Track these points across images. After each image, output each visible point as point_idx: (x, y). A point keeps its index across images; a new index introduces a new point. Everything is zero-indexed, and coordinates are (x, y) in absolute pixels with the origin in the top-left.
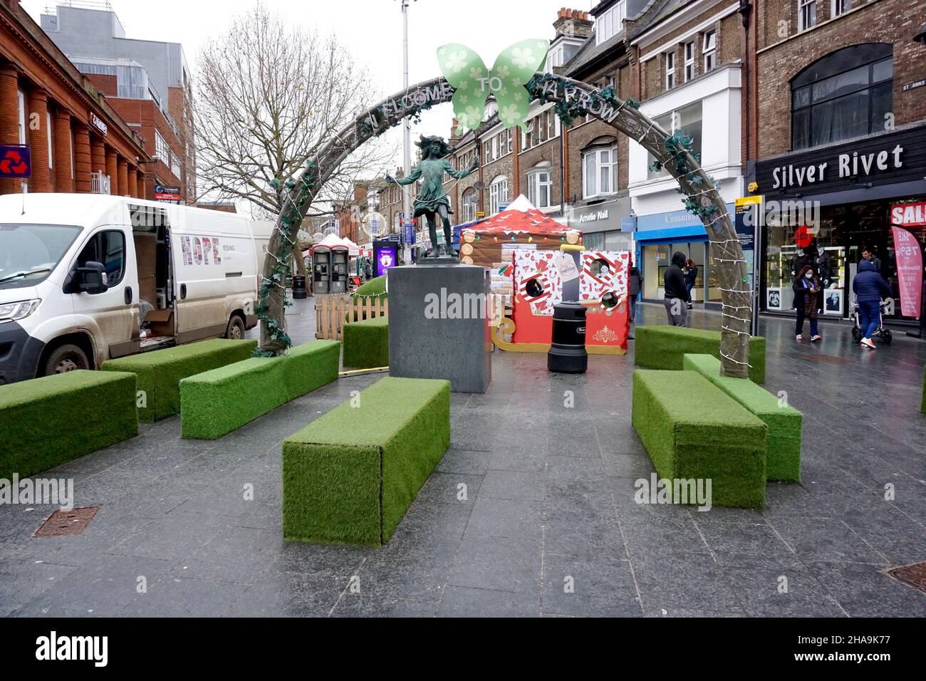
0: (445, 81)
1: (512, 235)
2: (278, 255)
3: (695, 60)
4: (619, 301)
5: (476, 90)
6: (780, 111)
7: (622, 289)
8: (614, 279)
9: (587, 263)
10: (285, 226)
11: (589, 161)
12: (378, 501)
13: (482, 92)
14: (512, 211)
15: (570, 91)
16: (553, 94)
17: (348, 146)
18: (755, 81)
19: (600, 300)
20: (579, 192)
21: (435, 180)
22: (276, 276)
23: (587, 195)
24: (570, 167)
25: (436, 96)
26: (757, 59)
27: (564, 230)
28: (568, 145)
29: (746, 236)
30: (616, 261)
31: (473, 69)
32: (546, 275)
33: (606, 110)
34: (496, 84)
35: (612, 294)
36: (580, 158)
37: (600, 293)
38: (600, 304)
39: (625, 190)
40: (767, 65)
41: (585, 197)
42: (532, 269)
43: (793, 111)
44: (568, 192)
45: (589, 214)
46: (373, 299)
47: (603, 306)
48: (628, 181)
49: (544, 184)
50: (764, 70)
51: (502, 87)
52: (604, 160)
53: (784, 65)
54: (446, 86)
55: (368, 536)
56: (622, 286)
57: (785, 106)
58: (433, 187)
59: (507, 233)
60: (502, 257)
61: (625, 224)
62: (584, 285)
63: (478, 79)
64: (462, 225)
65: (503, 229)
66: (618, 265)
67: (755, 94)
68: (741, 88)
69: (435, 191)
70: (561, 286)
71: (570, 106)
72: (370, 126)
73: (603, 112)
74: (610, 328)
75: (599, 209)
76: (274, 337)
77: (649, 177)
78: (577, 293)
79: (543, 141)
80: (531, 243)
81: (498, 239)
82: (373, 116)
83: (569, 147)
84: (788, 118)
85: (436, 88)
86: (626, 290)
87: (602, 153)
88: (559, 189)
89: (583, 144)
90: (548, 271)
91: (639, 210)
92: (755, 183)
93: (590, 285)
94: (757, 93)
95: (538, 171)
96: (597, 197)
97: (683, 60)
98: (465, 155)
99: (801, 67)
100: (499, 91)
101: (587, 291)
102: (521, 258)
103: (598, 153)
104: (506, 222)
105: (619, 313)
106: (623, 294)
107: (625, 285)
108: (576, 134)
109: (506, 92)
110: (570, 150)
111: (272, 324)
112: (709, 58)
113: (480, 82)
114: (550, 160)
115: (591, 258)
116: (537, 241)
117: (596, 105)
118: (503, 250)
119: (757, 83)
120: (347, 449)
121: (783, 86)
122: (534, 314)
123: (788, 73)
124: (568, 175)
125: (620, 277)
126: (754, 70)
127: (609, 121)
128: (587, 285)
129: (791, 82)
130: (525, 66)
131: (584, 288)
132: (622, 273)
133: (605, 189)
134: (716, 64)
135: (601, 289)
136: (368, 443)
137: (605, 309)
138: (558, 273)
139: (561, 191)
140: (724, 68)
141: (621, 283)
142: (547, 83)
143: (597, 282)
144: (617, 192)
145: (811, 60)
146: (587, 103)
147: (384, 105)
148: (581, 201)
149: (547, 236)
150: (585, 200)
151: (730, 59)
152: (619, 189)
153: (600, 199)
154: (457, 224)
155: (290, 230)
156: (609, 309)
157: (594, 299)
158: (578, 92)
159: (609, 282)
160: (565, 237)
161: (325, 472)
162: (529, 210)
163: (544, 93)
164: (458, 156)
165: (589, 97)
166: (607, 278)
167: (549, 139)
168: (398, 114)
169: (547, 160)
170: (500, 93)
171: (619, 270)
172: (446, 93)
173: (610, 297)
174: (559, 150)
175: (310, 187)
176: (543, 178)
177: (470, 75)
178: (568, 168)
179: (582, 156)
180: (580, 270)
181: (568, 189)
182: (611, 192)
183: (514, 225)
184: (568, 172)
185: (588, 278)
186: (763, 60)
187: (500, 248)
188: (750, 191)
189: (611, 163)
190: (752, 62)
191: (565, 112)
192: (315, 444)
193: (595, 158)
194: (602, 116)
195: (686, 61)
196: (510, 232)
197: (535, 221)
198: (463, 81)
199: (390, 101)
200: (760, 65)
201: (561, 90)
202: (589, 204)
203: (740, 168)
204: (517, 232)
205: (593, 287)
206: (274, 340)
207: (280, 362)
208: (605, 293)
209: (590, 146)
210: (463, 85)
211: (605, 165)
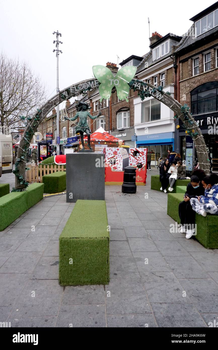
0: (97, 80)
1: (99, 141)
2: (23, 148)
3: (158, 83)
4: (143, 166)
5: (109, 84)
6: (187, 102)
7: (144, 162)
8: (141, 158)
9: (132, 152)
10: (27, 136)
11: (119, 116)
12: (107, 262)
13: (111, 85)
14: (98, 133)
15: (145, 87)
16: (138, 88)
17: (55, 104)
18: (179, 91)
19: (136, 166)
20: (116, 127)
21: (84, 119)
22: (22, 157)
23: (119, 128)
24: (112, 117)
25: (92, 86)
26: (179, 84)
27: (117, 140)
28: (111, 110)
29: (190, 144)
30: (142, 152)
31: (108, 76)
32: (117, 157)
33: (158, 95)
34: (116, 82)
35: (140, 163)
36: (116, 115)
37: (137, 163)
38: (136, 167)
39: (132, 127)
40: (183, 86)
41: (118, 129)
42: (112, 154)
43: (191, 102)
44: (111, 127)
45: (119, 134)
46: (50, 165)
47: (137, 168)
48: (134, 123)
49: (102, 123)
50: (182, 88)
51: (119, 84)
52: (125, 116)
53: (188, 86)
54: (97, 82)
55: (102, 279)
56: (144, 161)
57: (189, 100)
58: (83, 122)
59: (97, 140)
60: (95, 149)
61: (133, 138)
62: (130, 160)
63: (110, 80)
64: (71, 137)
65: (95, 139)
66: (143, 153)
67: (178, 96)
68: (174, 93)
69: (84, 123)
70: (122, 161)
71: (144, 93)
72: (65, 96)
73: (157, 96)
74: (140, 176)
75: (123, 133)
76: (21, 183)
77: (142, 122)
78: (128, 163)
79: (102, 108)
80: (106, 144)
81: (94, 143)
82: (66, 92)
83: (112, 111)
84: (190, 104)
85: (92, 82)
86: (145, 162)
87: (124, 113)
88: (108, 125)
89: (117, 110)
90: (118, 155)
91: (138, 133)
92: (179, 126)
93: (133, 160)
94: (179, 95)
95: (100, 119)
96: (122, 129)
97: (153, 83)
98: (72, 112)
99: (194, 87)
100: (117, 85)
101: (132, 163)
102: (108, 150)
103: (123, 113)
104: (96, 137)
105: (143, 170)
106: (144, 164)
107: (145, 160)
108: (114, 106)
109: (120, 86)
110: (112, 112)
111: (21, 178)
112: (162, 82)
113: (110, 81)
114: (105, 115)
115: (133, 150)
116: (107, 144)
117: (155, 92)
118: (95, 147)
119: (179, 92)
120: (92, 239)
121: (188, 93)
122: (112, 171)
123: (190, 89)
124: (111, 121)
125: (143, 157)
126: (179, 87)
127: (159, 99)
128: (132, 160)
129: (191, 92)
130: (128, 76)
131: (131, 161)
132: (144, 156)
133: (125, 126)
134: (165, 85)
135: (137, 162)
136: (101, 236)
137: (138, 169)
138: (121, 156)
139: (108, 126)
140: (168, 86)
141: (144, 159)
142: (136, 83)
143: (135, 159)
144: (129, 127)
145: (197, 85)
146: (151, 92)
147: (71, 88)
148: (116, 130)
149: (111, 142)
150: (118, 130)
151: (170, 83)
152: (130, 126)
153: (124, 129)
154: (69, 137)
155: (29, 138)
156: (140, 169)
157: (134, 165)
158: (148, 88)
159: (139, 159)
160: (118, 143)
161: (81, 251)
162: (104, 132)
163: (135, 87)
164: (69, 112)
165: (152, 90)
166: (139, 158)
167: (104, 108)
168: (76, 92)
169: (103, 115)
170: (118, 86)
171: (143, 155)
172: (97, 84)
173: (140, 165)
174: (108, 111)
175: (38, 120)
176: (102, 121)
177: (107, 78)
178: (111, 118)
179: (117, 114)
180: (129, 155)
181: (111, 125)
182: (127, 127)
183: (99, 138)
184: (111, 119)
185: (132, 158)
186: (182, 84)
187: (94, 146)
188: (177, 128)
189: (127, 117)
190: (178, 85)
191: (143, 95)
192: (76, 238)
193: (122, 115)
194: (157, 97)
195: (154, 83)
196: (98, 140)
197: (106, 136)
198: (104, 80)
199: (74, 86)
200: (180, 86)
201: (142, 86)
202: (119, 131)
203: (174, 120)
204: (100, 140)
205: (134, 161)
206: (22, 185)
207: (24, 194)
208: (138, 163)
209: (120, 111)
210: (104, 82)
211: (125, 117)
